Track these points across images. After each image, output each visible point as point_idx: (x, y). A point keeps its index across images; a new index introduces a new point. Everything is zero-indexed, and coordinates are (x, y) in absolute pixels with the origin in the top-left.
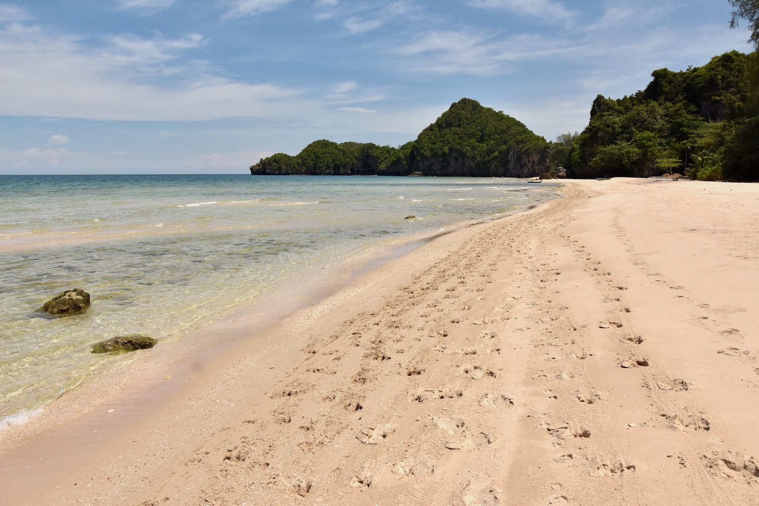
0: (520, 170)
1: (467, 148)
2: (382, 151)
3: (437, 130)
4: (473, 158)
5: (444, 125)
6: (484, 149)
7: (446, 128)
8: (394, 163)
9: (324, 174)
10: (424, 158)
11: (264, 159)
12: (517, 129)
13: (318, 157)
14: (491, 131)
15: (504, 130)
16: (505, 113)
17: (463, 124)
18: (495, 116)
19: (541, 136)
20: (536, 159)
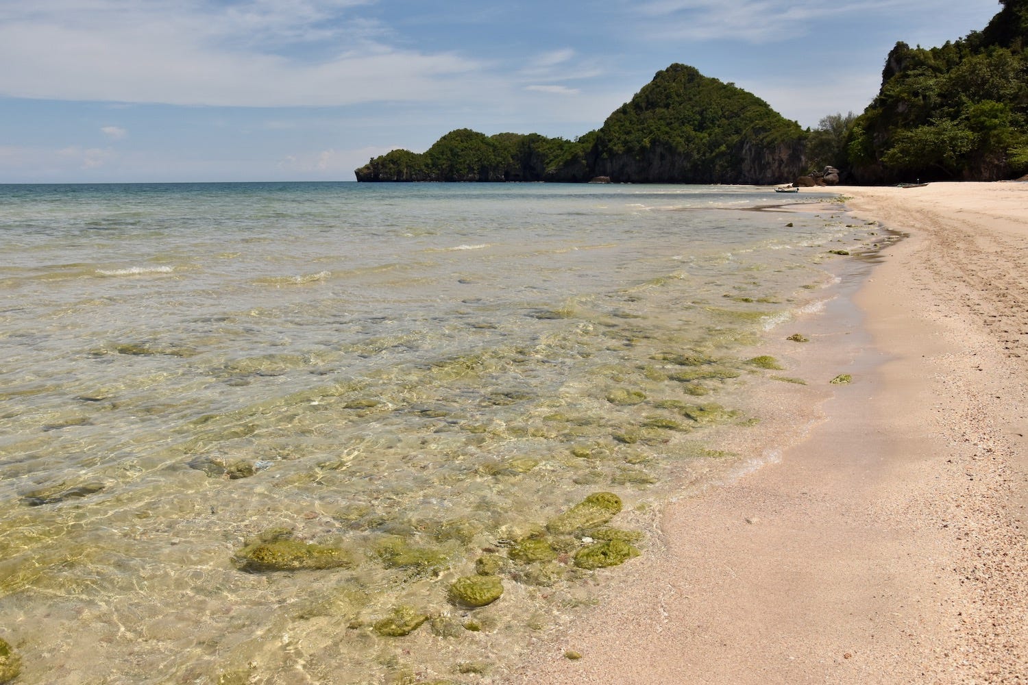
0: (760, 174)
1: (678, 139)
2: (551, 145)
3: (633, 113)
4: (688, 156)
5: (643, 105)
6: (704, 141)
7: (647, 109)
8: (567, 164)
9: (465, 181)
10: (612, 155)
11: (375, 158)
12: (755, 110)
13: (455, 155)
14: (716, 113)
15: (736, 111)
16: (738, 86)
17: (673, 104)
18: (723, 91)
19: (794, 121)
20: (785, 156)
